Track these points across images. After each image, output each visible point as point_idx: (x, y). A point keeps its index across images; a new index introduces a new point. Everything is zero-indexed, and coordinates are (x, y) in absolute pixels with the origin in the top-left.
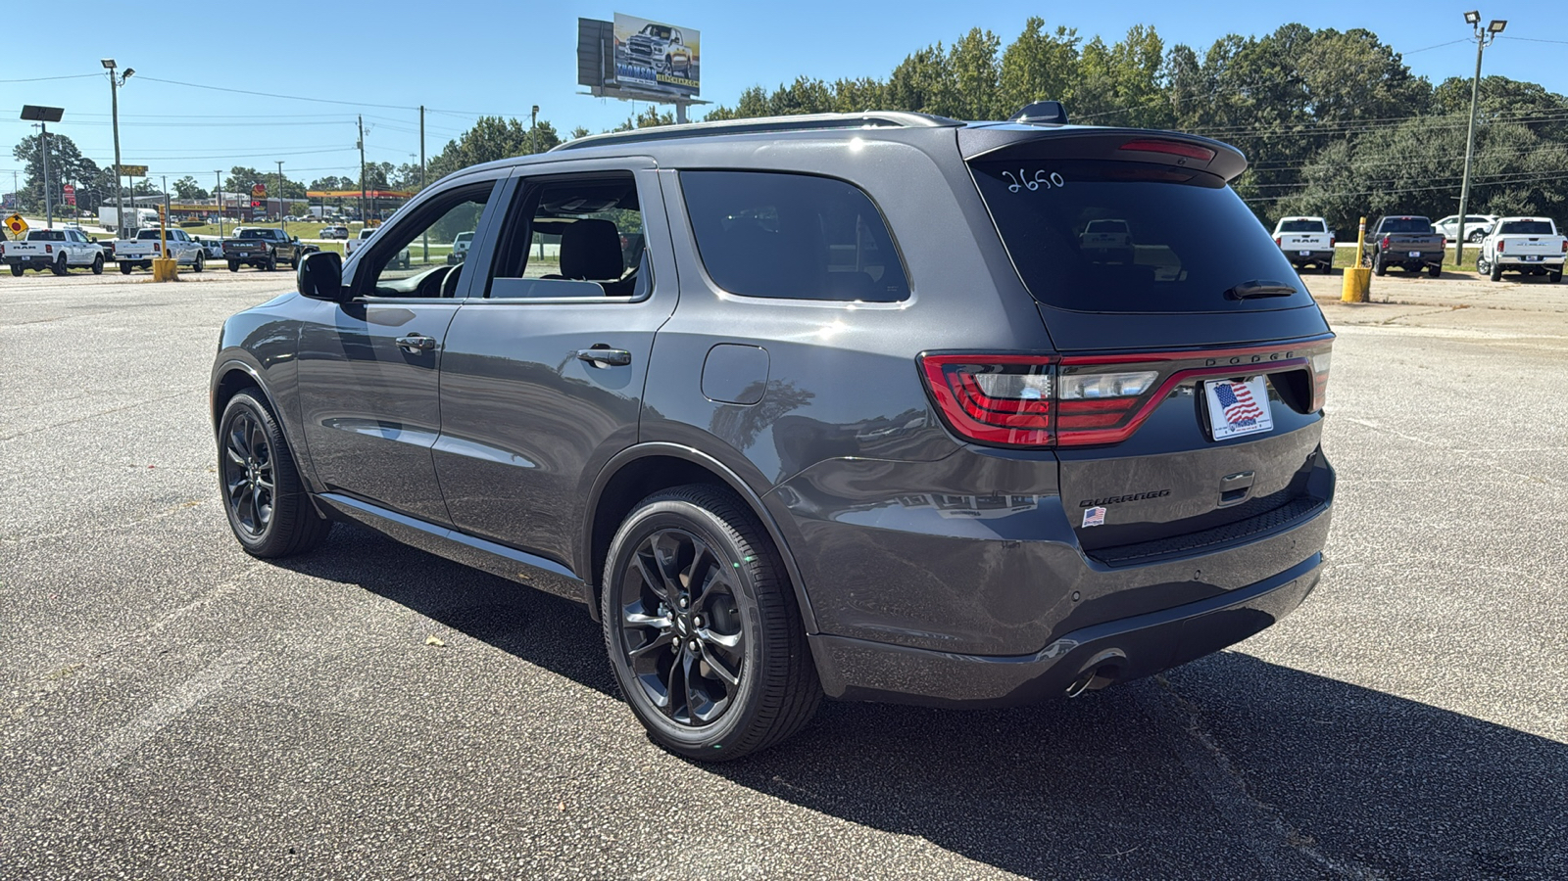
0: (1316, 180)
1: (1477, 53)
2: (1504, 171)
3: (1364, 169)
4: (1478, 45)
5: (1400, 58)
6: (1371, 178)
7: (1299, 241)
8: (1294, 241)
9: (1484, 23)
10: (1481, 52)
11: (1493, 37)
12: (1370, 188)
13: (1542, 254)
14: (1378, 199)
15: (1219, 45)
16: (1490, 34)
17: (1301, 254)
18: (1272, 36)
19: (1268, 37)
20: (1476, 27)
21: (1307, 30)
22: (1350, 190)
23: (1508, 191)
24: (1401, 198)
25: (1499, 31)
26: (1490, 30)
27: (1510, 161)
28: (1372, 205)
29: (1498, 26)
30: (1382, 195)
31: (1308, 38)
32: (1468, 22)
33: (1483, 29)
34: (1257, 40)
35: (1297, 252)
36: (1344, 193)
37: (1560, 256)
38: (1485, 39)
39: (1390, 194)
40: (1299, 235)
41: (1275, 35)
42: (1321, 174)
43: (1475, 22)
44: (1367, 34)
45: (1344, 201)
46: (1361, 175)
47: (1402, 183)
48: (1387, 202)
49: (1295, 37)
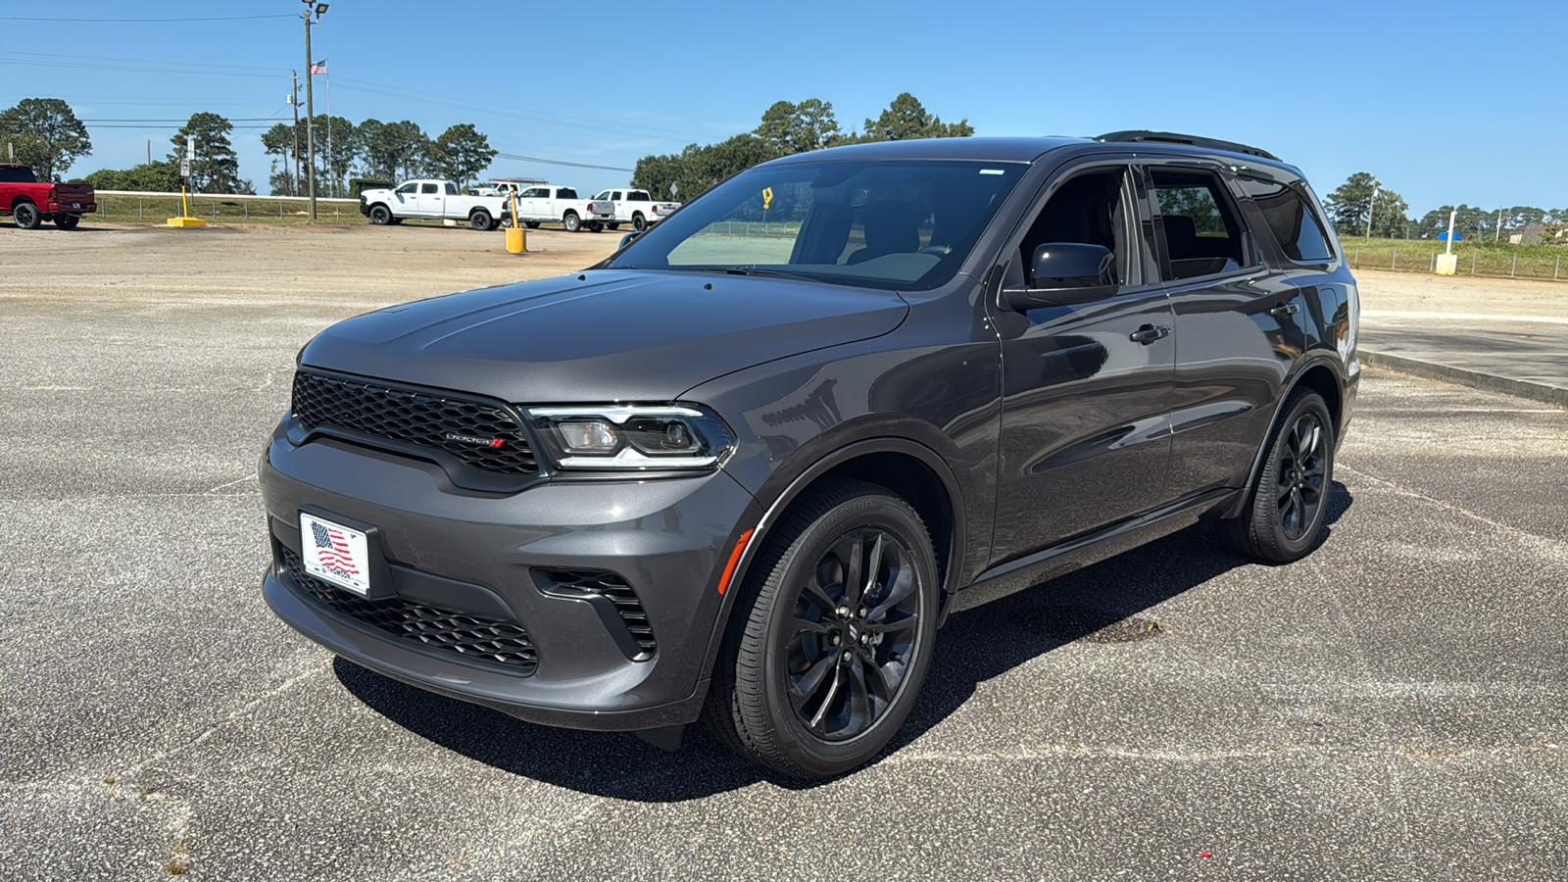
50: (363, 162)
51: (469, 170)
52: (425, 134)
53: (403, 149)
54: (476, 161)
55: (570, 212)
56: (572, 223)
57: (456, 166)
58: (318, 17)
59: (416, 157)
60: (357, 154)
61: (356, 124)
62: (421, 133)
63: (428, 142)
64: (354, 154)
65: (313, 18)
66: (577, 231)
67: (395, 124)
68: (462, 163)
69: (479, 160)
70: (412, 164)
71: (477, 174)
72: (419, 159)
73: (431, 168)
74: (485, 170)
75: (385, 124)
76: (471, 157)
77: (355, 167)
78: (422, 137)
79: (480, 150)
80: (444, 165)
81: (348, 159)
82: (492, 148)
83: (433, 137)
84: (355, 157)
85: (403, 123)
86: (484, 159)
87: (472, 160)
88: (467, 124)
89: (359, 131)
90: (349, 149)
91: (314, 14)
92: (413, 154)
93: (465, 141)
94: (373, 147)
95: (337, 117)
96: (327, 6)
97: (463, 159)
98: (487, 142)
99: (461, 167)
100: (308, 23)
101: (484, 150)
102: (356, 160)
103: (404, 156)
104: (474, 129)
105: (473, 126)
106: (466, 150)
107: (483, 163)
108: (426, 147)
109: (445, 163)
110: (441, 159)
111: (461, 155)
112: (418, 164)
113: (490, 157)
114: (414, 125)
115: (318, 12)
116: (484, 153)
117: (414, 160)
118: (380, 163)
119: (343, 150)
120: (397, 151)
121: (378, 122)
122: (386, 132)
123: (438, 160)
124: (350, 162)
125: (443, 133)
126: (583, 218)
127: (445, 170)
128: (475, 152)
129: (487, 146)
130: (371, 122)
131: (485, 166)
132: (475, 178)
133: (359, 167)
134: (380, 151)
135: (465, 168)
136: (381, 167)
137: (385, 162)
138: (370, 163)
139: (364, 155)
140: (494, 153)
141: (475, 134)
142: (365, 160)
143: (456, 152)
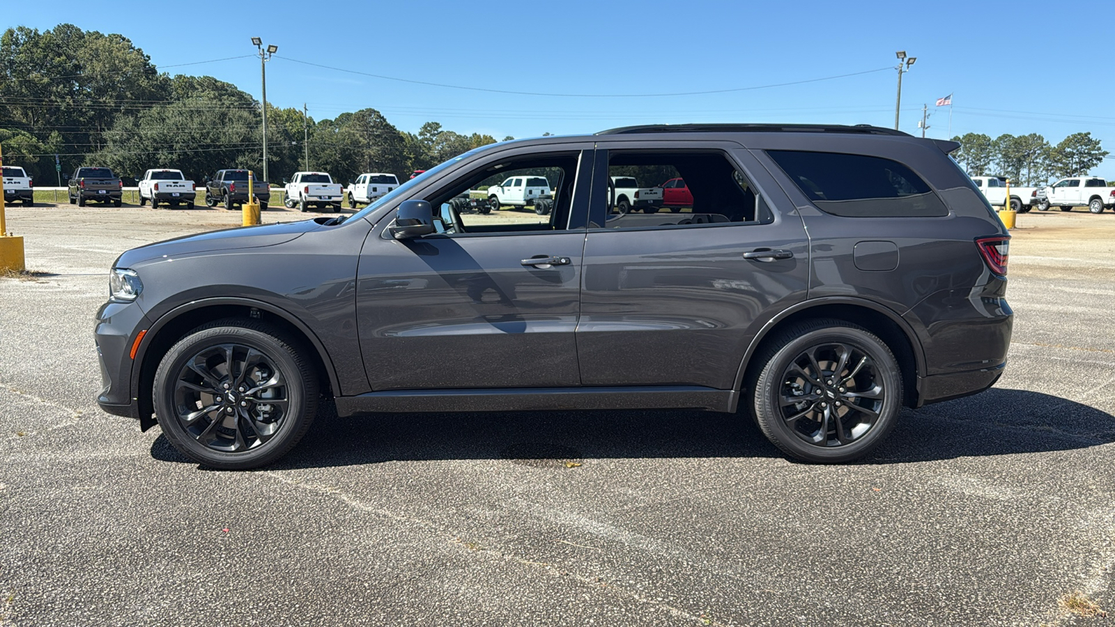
0: (115, 142)
1: (262, 64)
2: (242, 141)
3: (151, 135)
4: (261, 60)
5: (150, 59)
6: (155, 140)
7: (171, 186)
8: (167, 186)
9: (265, 46)
10: (264, 65)
11: (270, 56)
12: (156, 149)
13: (330, 195)
14: (163, 157)
15: (11, 32)
16: (268, 53)
17: (173, 195)
18: (52, 32)
19: (49, 32)
20: (259, 48)
21: (80, 30)
22: (142, 150)
23: (247, 154)
24: (179, 155)
25: (274, 52)
26: (268, 51)
27: (245, 134)
28: (160, 161)
29: (272, 49)
30: (166, 154)
31: (82, 36)
32: (254, 44)
33: (263, 50)
34: (41, 33)
35: (171, 194)
36: (138, 151)
37: (340, 196)
38: (265, 56)
39: (172, 154)
40: (170, 182)
41: (54, 31)
42: (117, 137)
43: (259, 45)
44: (124, 39)
45: (139, 157)
46: (149, 139)
47: (179, 145)
48: (171, 159)
49: (69, 34)
50: (996, 166)
51: (1081, 168)
52: (1048, 143)
53: (1028, 155)
54: (1089, 161)
55: (1095, 198)
56: (1096, 207)
57: (1070, 165)
58: (908, 67)
59: (1038, 160)
60: (992, 160)
61: (994, 138)
62: (1045, 142)
63: (1050, 148)
64: (990, 160)
65: (905, 68)
66: (1101, 212)
67: (1024, 136)
68: (1076, 163)
69: (1091, 159)
70: (1035, 166)
71: (1088, 170)
72: (1041, 161)
73: (1050, 168)
74: (1095, 167)
75: (1016, 137)
76: (1084, 158)
77: (990, 170)
78: (1045, 145)
79: (1093, 152)
80: (1060, 165)
81: (985, 165)
82: (1103, 150)
83: (1054, 144)
84: (991, 162)
85: (1030, 135)
86: (1095, 159)
87: (1086, 160)
88: (1084, 132)
89: (996, 144)
90: (987, 157)
91: (905, 65)
92: (1036, 158)
93: (1081, 145)
94: (1004, 155)
95: (980, 134)
96: (915, 59)
97: (1077, 160)
98: (1099, 145)
99: (1074, 166)
100: (901, 72)
101: (1097, 152)
102: (992, 165)
103: (1028, 160)
104: (1090, 136)
105: (1089, 134)
106: (1081, 153)
107: (1095, 162)
108: (1047, 153)
109: (1061, 163)
110: (1059, 161)
111: (1075, 156)
112: (1039, 165)
113: (1101, 157)
114: (1040, 136)
115: (908, 63)
116: (1096, 154)
117: (1037, 163)
118: (1009, 166)
119: (982, 158)
120: (1024, 156)
121: (1010, 136)
122: (1016, 143)
123: (1056, 161)
124: (986, 167)
125: (1062, 140)
126: (1106, 202)
127: (1061, 169)
128: (1089, 154)
129: (1099, 149)
130: (1005, 136)
131: (1096, 165)
132: (1086, 174)
133: (992, 170)
134: (1010, 158)
135: (1078, 167)
136: (1010, 169)
137: (1013, 165)
138: (1001, 167)
139: (997, 161)
140: (1105, 154)
141: (1090, 140)
142: (998, 164)
143: (1072, 155)
